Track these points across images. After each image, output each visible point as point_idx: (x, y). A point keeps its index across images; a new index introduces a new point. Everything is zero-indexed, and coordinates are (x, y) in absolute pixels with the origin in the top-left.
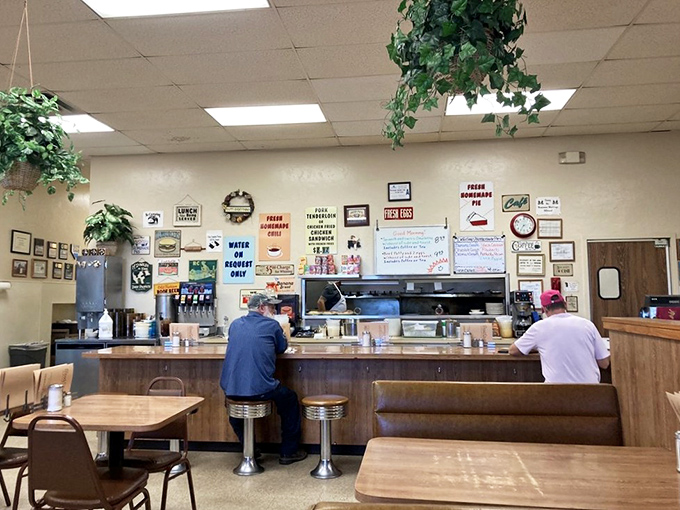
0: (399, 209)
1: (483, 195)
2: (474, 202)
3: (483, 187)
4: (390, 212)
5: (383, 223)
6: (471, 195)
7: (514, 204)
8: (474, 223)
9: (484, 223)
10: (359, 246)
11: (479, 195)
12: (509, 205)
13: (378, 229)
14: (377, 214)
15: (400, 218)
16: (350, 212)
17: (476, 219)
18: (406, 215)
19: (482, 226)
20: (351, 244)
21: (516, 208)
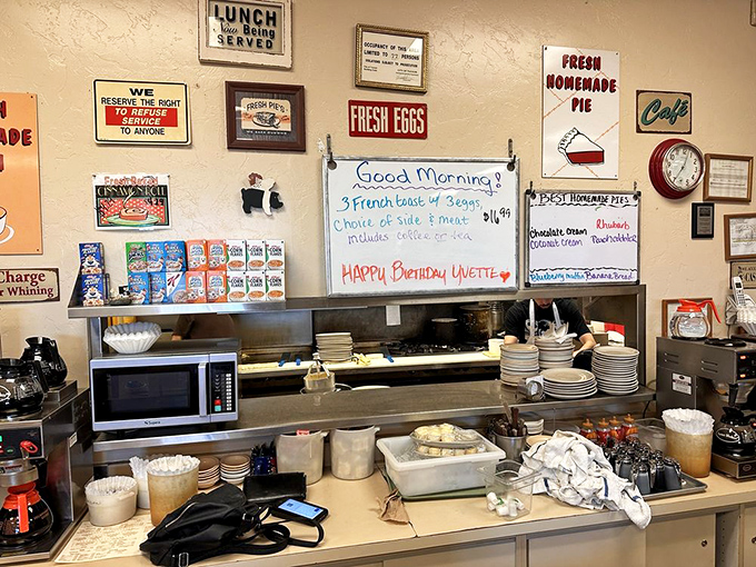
0: (391, 106)
1: (597, 88)
2: (575, 102)
3: (596, 64)
4: (364, 115)
5: (345, 145)
6: (569, 83)
7: (661, 116)
8: (577, 158)
9: (596, 157)
10: (276, 203)
11: (587, 84)
12: (651, 115)
13: (332, 164)
14: (326, 118)
15: (391, 134)
16: (245, 105)
17: (580, 145)
18: (409, 125)
19: (593, 167)
20: (251, 200)
21: (663, 124)
